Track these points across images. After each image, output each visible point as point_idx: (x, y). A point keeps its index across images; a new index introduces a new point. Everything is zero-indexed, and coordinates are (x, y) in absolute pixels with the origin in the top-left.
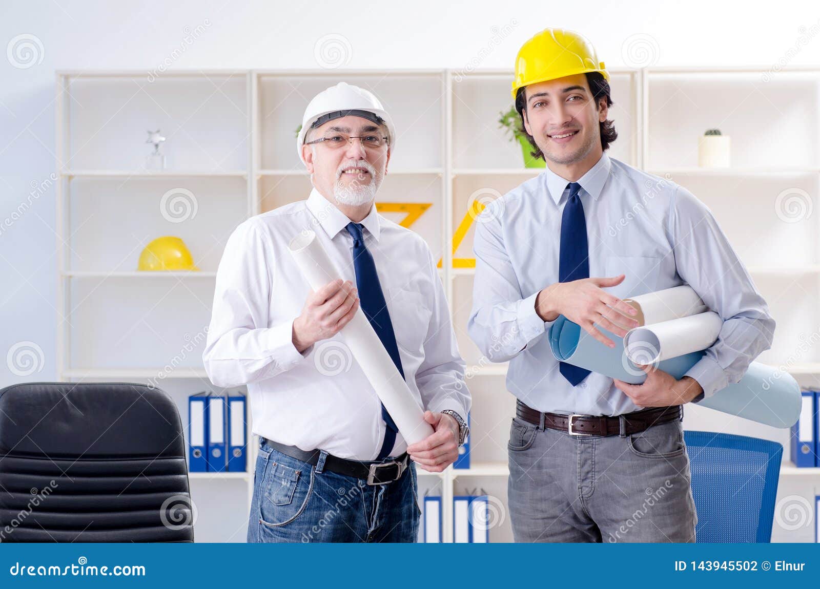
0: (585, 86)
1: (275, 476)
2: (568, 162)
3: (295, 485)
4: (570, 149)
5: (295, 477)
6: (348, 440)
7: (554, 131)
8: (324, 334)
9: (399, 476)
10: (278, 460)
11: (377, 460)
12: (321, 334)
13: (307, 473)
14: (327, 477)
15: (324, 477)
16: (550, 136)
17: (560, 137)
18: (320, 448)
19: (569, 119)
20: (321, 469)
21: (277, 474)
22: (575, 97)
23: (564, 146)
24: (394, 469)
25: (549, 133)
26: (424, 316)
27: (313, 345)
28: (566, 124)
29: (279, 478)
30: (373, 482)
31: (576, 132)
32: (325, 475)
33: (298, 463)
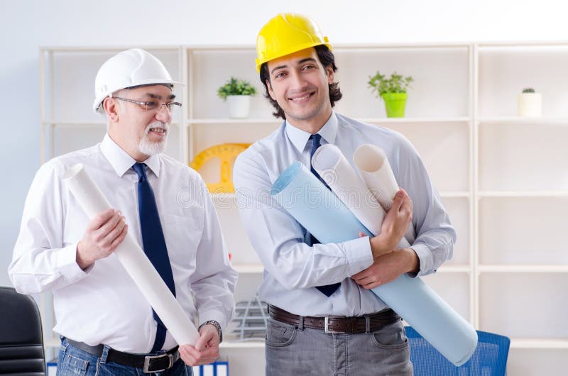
0: (315, 56)
1: (69, 365)
2: (308, 118)
3: (84, 373)
4: (309, 109)
5: (84, 367)
6: (126, 338)
7: (295, 95)
8: (101, 253)
9: (171, 365)
10: (72, 353)
11: (151, 352)
12: (99, 254)
13: (94, 364)
14: (110, 367)
15: (107, 367)
16: (291, 99)
17: (300, 99)
18: (104, 343)
19: (306, 84)
20: (105, 360)
21: (71, 364)
22: (308, 67)
23: (304, 106)
24: (166, 360)
25: (290, 96)
26: (195, 237)
27: (94, 263)
28: (304, 90)
29: (72, 367)
30: (149, 370)
31: (312, 94)
32: (109, 364)
33: (87, 356)
